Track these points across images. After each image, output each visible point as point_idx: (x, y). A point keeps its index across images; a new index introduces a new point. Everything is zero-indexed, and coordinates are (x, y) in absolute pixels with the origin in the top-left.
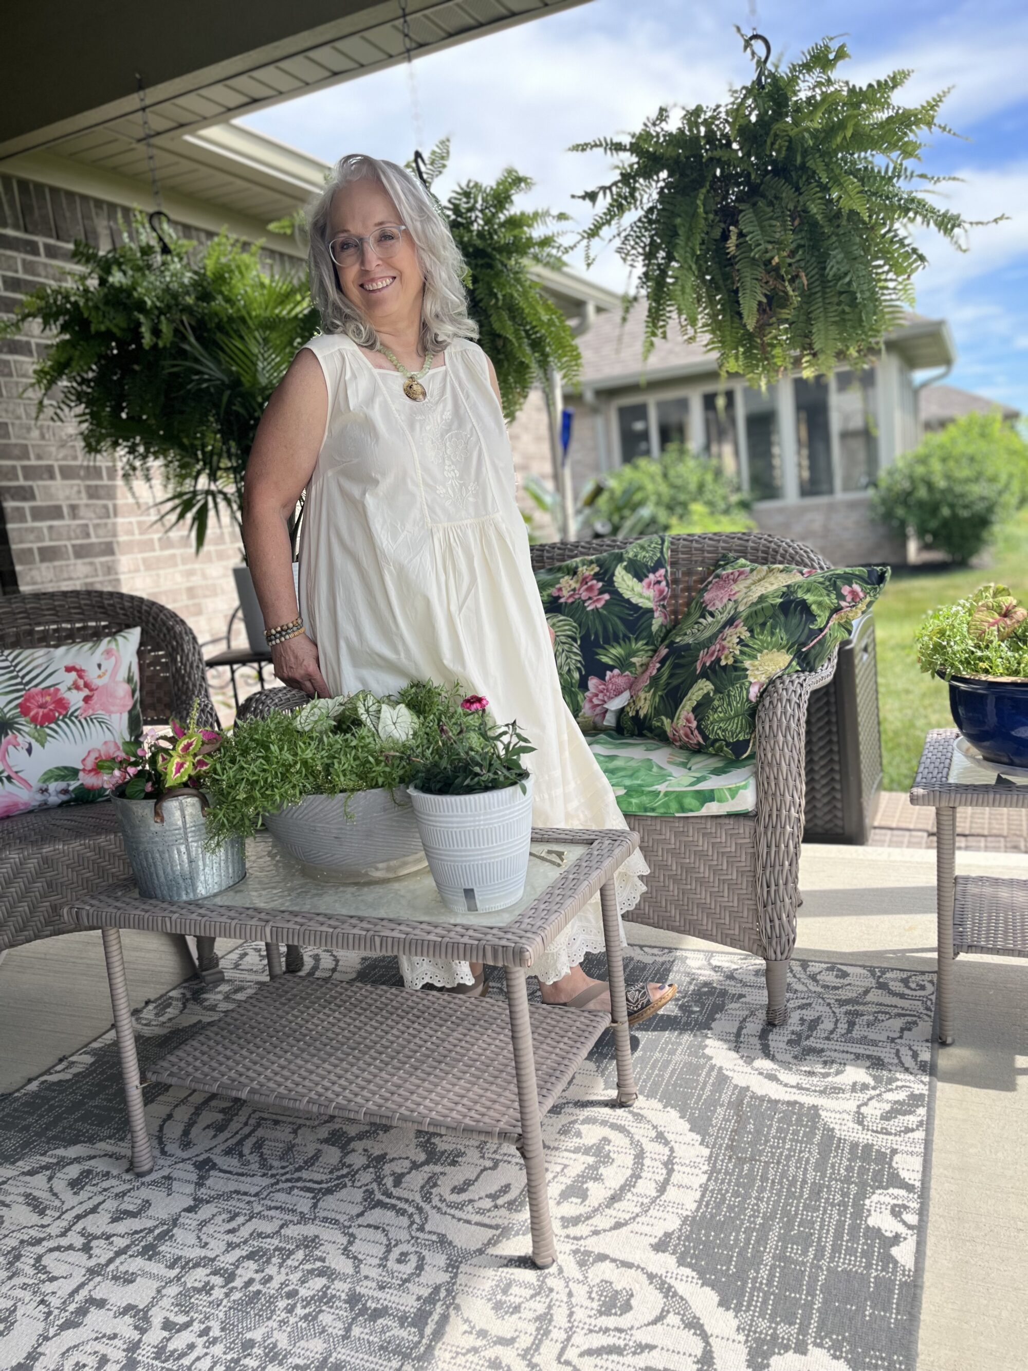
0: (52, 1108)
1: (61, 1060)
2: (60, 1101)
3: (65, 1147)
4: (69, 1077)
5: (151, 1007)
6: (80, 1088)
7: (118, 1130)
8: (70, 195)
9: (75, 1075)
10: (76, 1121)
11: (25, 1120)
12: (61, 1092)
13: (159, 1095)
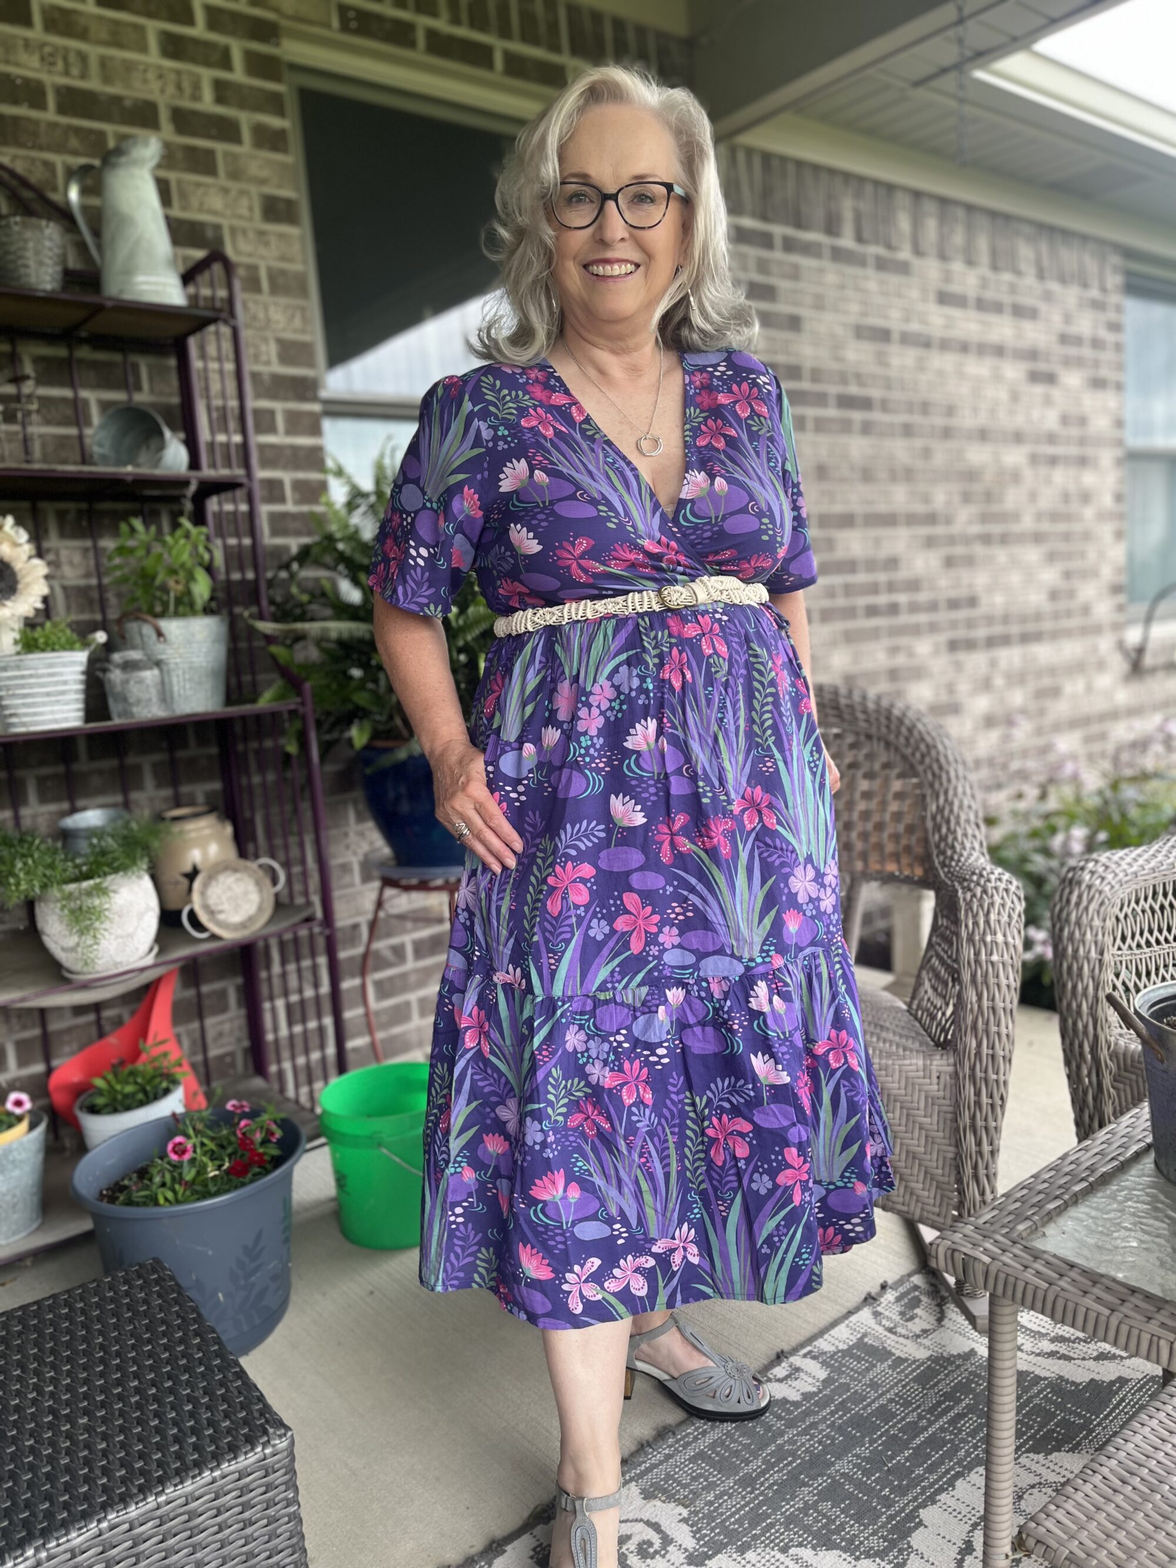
0: (781, 1454)
1: (780, 1357)
2: (791, 1442)
3: (814, 1548)
4: (795, 1397)
5: (890, 1296)
6: (814, 1425)
7: (893, 1544)
8: (816, 168)
9: (807, 1396)
10: (824, 1495)
11: (747, 1462)
12: (791, 1424)
13: (941, 1490)
